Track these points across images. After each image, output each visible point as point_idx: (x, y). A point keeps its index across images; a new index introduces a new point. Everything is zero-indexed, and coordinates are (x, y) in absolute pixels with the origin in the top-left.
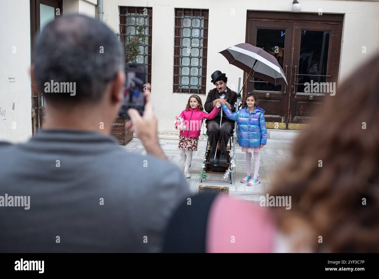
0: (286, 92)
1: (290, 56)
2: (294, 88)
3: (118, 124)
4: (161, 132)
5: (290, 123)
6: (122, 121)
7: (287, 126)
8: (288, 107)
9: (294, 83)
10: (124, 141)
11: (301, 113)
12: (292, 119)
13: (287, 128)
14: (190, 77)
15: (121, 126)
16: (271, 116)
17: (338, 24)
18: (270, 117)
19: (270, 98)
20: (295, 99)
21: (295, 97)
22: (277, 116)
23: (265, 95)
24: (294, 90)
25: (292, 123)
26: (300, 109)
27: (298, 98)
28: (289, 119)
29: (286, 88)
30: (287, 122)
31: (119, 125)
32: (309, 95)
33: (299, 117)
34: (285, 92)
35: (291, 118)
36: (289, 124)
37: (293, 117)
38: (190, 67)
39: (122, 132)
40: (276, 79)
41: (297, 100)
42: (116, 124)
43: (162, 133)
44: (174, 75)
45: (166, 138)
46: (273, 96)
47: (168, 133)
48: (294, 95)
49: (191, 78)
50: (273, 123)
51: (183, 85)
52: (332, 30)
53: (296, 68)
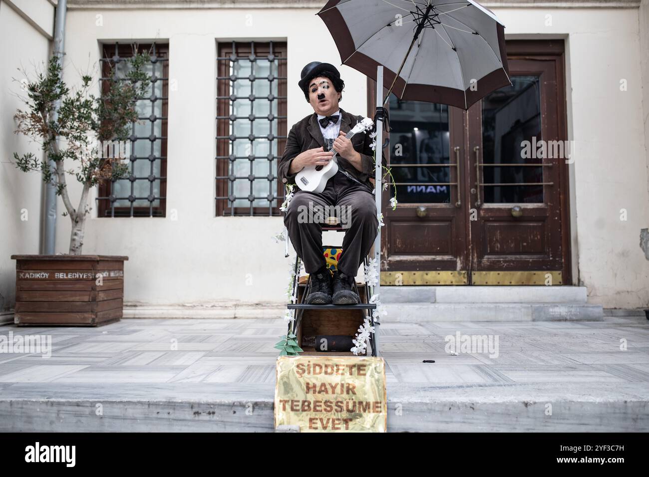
0: (461, 202)
1: (463, 127)
2: (478, 193)
3: (79, 276)
4: (188, 303)
5: (474, 270)
6: (90, 267)
7: (470, 278)
8: (467, 235)
9: (478, 183)
10: (93, 316)
11: (498, 247)
12: (480, 262)
13: (470, 283)
14: (251, 179)
15: (87, 280)
16: (433, 257)
17: (555, 60)
18: (430, 259)
19: (427, 219)
20: (482, 218)
22: (446, 258)
23: (417, 213)
24: (479, 196)
25: (479, 270)
26: (494, 239)
27: (487, 215)
28: (472, 262)
29: (461, 193)
30: (469, 270)
31: (83, 276)
32: (510, 207)
33: (493, 258)
34: (459, 203)
35: (475, 260)
36: (473, 273)
37: (480, 257)
38: (252, 159)
39: (90, 295)
41: (487, 220)
42: (75, 275)
43: (191, 306)
44: (216, 178)
45: (199, 317)
46: (432, 214)
47: (205, 305)
49: (253, 182)
50: (438, 272)
51: (235, 199)
52: (543, 72)
53: (477, 152)
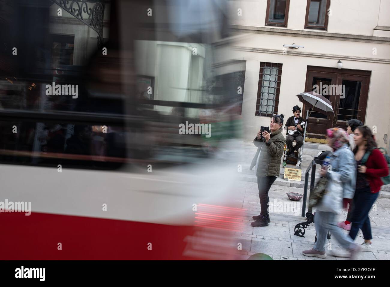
9: (336, 114)
14: (267, 106)
19: (319, 123)
20: (336, 125)
21: (337, 123)
23: (316, 121)
24: (336, 118)
29: (331, 116)
32: (345, 122)
34: (330, 119)
38: (268, 100)
40: (327, 112)
41: (338, 125)
44: (256, 105)
46: (321, 122)
48: (336, 121)
51: (262, 111)
53: (338, 104)
